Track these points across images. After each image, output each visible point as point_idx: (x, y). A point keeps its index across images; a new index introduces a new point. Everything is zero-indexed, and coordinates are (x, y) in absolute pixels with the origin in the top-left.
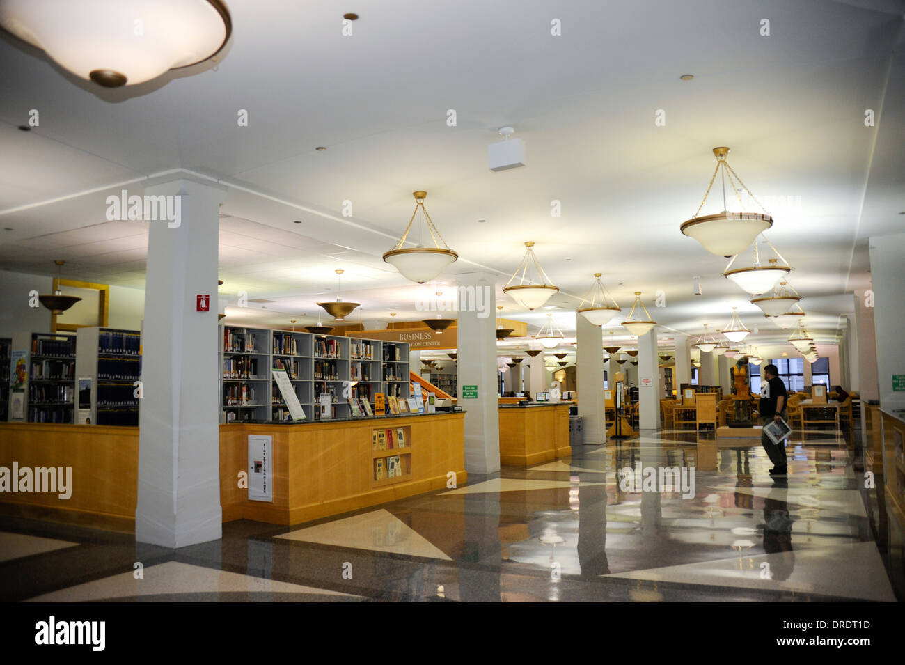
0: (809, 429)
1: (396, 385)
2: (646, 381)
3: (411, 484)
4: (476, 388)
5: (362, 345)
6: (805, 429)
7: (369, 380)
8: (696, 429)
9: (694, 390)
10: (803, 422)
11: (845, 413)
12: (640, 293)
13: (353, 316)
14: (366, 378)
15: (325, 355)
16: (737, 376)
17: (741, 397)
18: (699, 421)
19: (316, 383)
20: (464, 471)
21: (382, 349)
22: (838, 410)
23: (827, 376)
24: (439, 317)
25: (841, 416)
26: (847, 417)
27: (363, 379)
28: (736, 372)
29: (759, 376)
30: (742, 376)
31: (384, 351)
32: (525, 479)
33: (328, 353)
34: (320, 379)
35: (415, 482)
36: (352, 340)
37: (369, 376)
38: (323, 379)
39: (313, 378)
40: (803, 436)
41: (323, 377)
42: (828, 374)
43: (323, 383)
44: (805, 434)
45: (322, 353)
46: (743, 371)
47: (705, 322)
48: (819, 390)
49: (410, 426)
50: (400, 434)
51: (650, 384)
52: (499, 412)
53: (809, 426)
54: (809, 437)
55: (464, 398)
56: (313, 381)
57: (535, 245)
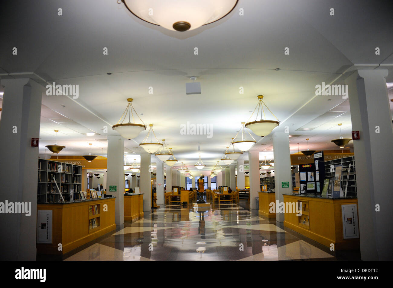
0: (222, 203)
1: (77, 185)
2: (160, 184)
3: (100, 231)
4: (116, 186)
5: (66, 166)
6: (220, 204)
7: (68, 182)
8: (180, 204)
9: (178, 189)
10: (219, 201)
11: (234, 197)
12: (171, 148)
13: (61, 153)
14: (67, 182)
15: (52, 170)
16: (200, 183)
17: (201, 191)
18: (182, 201)
19: (48, 184)
20: (115, 224)
21: (72, 168)
22: (232, 196)
23: (215, 183)
24: (90, 155)
25: (233, 199)
26: (235, 199)
27: (66, 182)
28: (200, 181)
29: (191, 183)
30: (202, 183)
31: (73, 169)
32: (131, 226)
33: (53, 169)
34: (50, 182)
35: (102, 230)
36: (62, 163)
37: (68, 181)
38: (51, 182)
39: (47, 182)
40: (219, 206)
41: (51, 181)
42: (216, 183)
43: (51, 184)
44: (220, 205)
45: (51, 169)
46: (202, 181)
47: (182, 161)
48: (225, 189)
49: (100, 204)
50: (96, 208)
51: (161, 186)
52: (124, 198)
53: (221, 202)
54: (222, 207)
55: (110, 191)
56: (47, 183)
57: (153, 126)
